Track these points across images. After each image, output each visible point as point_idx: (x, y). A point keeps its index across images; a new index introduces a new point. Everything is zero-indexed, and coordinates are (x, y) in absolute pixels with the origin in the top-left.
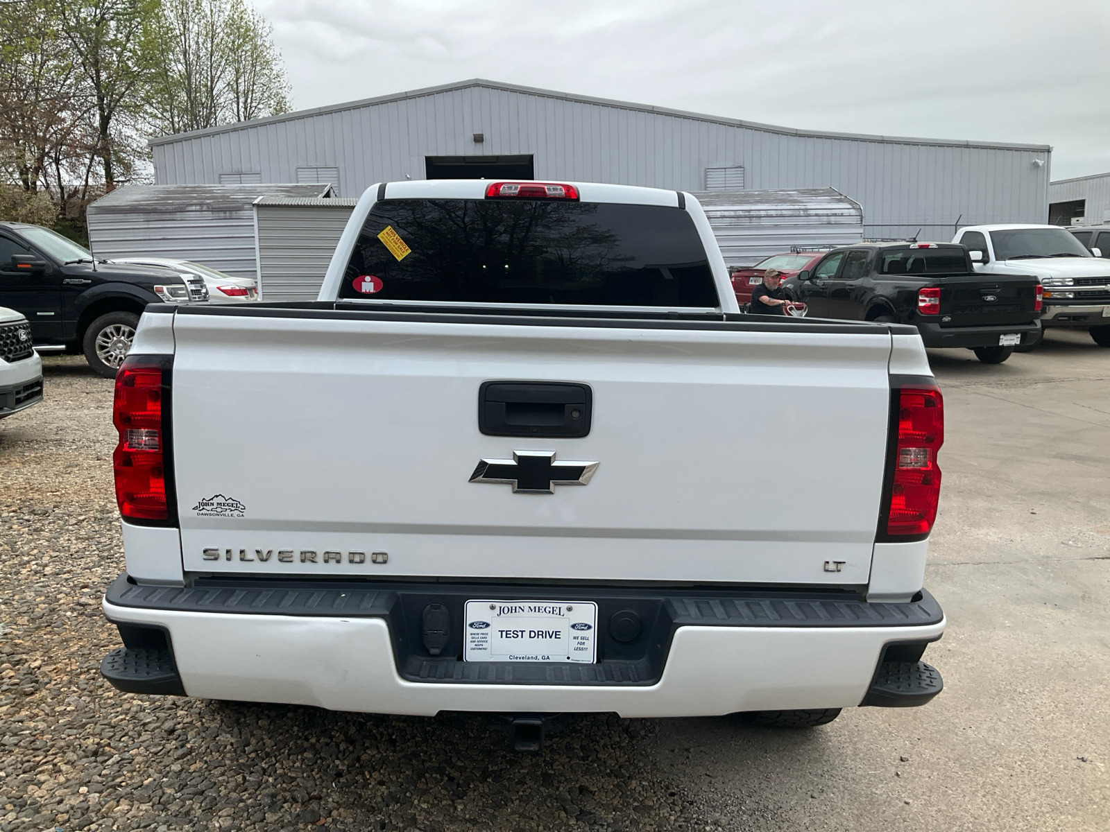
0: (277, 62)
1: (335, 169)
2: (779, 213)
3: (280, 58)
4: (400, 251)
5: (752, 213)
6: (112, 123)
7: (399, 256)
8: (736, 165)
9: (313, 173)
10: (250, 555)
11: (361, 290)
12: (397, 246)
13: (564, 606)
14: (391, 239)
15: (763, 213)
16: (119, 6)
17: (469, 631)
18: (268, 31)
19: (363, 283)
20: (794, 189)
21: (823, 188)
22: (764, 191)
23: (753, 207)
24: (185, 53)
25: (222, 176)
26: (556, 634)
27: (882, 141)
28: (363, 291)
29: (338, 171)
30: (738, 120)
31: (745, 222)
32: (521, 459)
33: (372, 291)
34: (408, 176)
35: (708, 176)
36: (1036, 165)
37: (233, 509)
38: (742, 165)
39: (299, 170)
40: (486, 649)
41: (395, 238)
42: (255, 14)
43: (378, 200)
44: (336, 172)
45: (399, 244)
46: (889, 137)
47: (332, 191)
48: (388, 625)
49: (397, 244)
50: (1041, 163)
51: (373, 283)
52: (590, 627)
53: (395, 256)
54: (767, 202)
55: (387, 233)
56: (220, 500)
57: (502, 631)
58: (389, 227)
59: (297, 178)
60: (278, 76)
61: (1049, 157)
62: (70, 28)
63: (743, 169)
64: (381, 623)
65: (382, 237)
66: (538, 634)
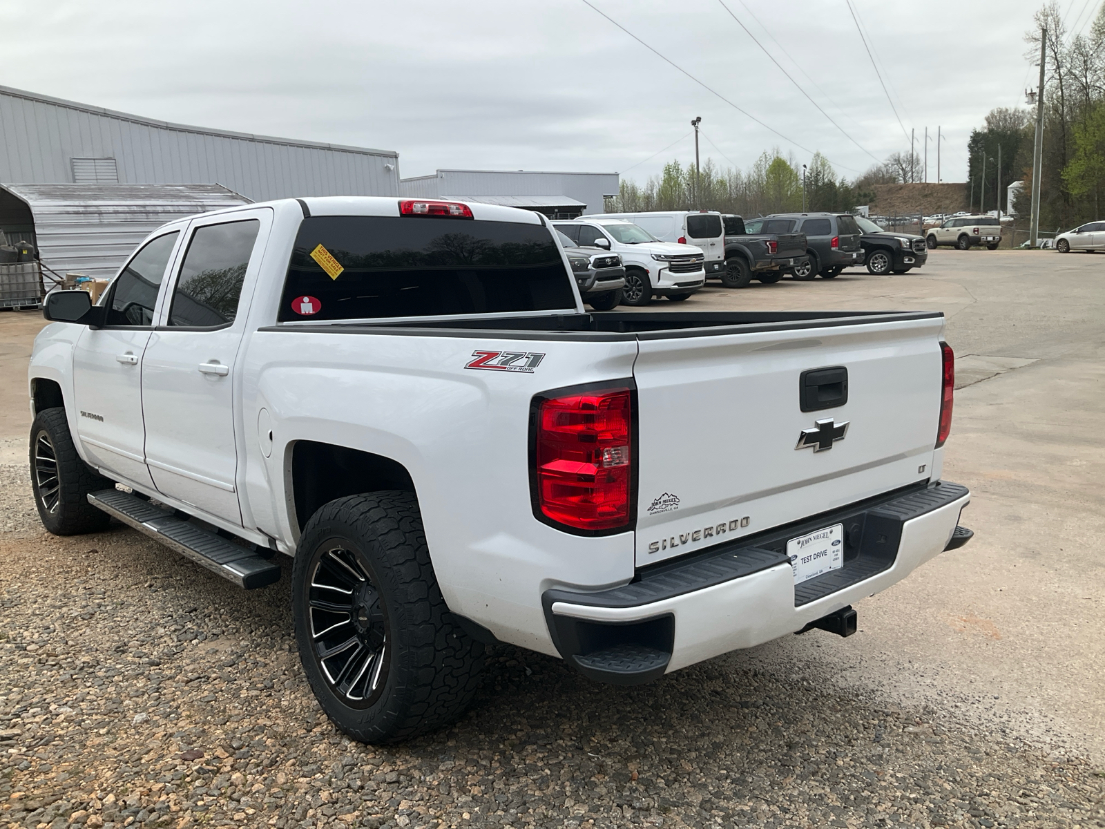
2: (176, 209)
4: (334, 270)
5: (148, 209)
7: (333, 275)
8: (106, 157)
10: (677, 541)
11: (300, 311)
12: (330, 265)
13: (828, 530)
14: (323, 257)
15: (160, 209)
19: (302, 304)
20: (182, 184)
21: (210, 184)
22: (149, 185)
23: (148, 203)
26: (825, 553)
27: (253, 139)
28: (303, 312)
30: (102, 108)
31: (142, 217)
32: (822, 427)
33: (311, 312)
35: (75, 167)
36: (388, 169)
37: (672, 503)
38: (112, 156)
41: (327, 256)
43: (305, 218)
45: (332, 263)
46: (259, 136)
49: (329, 262)
50: (392, 167)
51: (311, 304)
52: (839, 542)
53: (330, 274)
54: (159, 197)
55: (319, 251)
56: (666, 497)
57: (802, 559)
58: (320, 245)
61: (397, 162)
63: (114, 161)
65: (315, 256)
66: (817, 555)
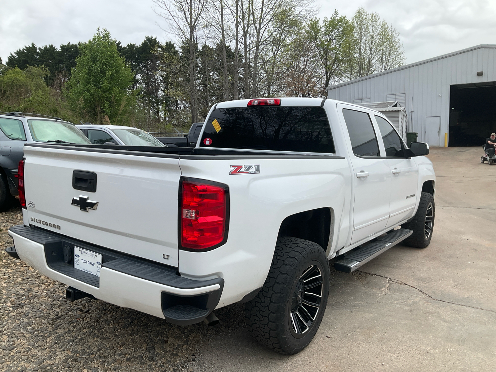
0: (400, 48)
1: (404, 94)
3: (402, 46)
4: (218, 128)
6: (331, 81)
7: (217, 131)
9: (394, 97)
10: (38, 221)
13: (95, 254)
14: (216, 124)
16: (337, 33)
17: (75, 257)
18: (397, 35)
19: (206, 141)
24: (360, 49)
25: (354, 101)
26: (94, 264)
28: (206, 144)
29: (406, 95)
32: (80, 198)
33: (209, 144)
34: (440, 95)
37: (34, 206)
39: (387, 96)
40: (78, 265)
42: (392, 28)
44: (404, 96)
47: (398, 104)
48: (44, 247)
49: (217, 126)
51: (209, 141)
52: (100, 264)
55: (215, 122)
56: (32, 203)
57: (82, 260)
59: (386, 99)
60: (400, 54)
62: (318, 46)
64: (42, 246)
66: (90, 263)
